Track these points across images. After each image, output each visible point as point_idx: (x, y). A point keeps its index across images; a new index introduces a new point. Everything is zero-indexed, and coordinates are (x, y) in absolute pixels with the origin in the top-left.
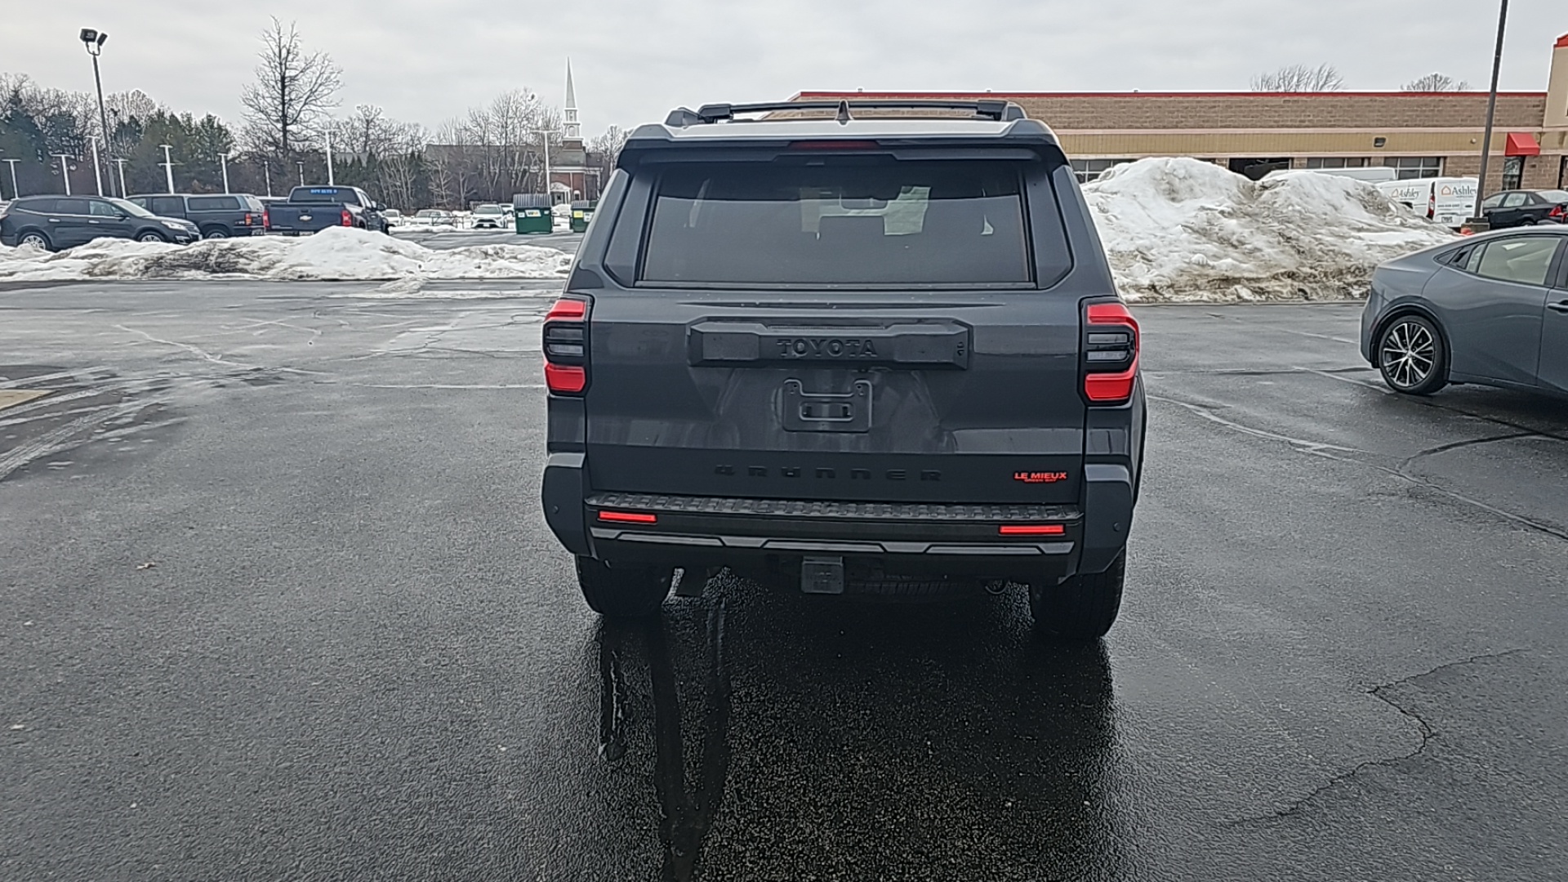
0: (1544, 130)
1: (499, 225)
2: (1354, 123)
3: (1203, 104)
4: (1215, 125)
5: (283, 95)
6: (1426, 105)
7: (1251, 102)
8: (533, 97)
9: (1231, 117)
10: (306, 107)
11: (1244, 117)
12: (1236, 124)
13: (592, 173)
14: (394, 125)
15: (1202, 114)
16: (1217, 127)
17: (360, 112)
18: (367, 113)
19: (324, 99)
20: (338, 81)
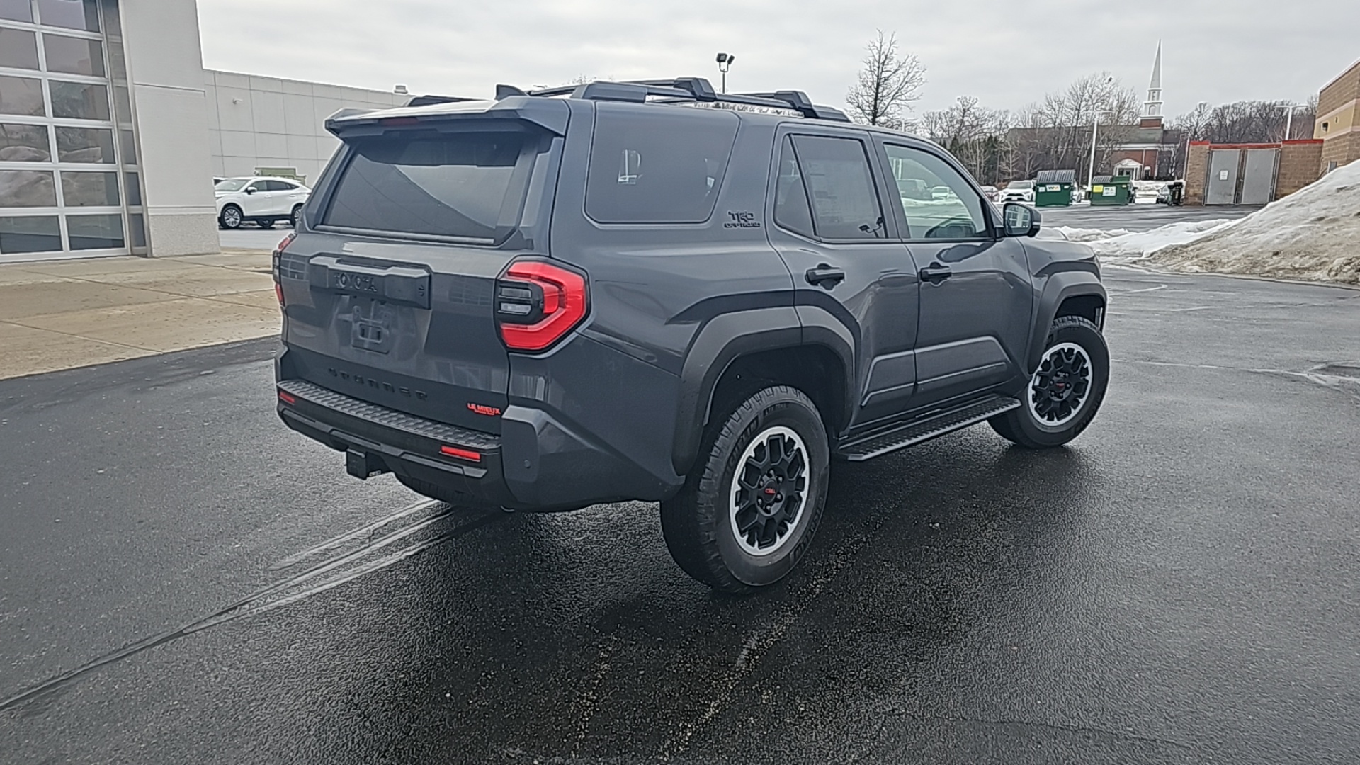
1: (1026, 199)
5: (877, 93)
8: (1110, 80)
10: (893, 101)
13: (1166, 149)
14: (987, 113)
17: (959, 103)
18: (965, 103)
19: (908, 94)
20: (921, 79)
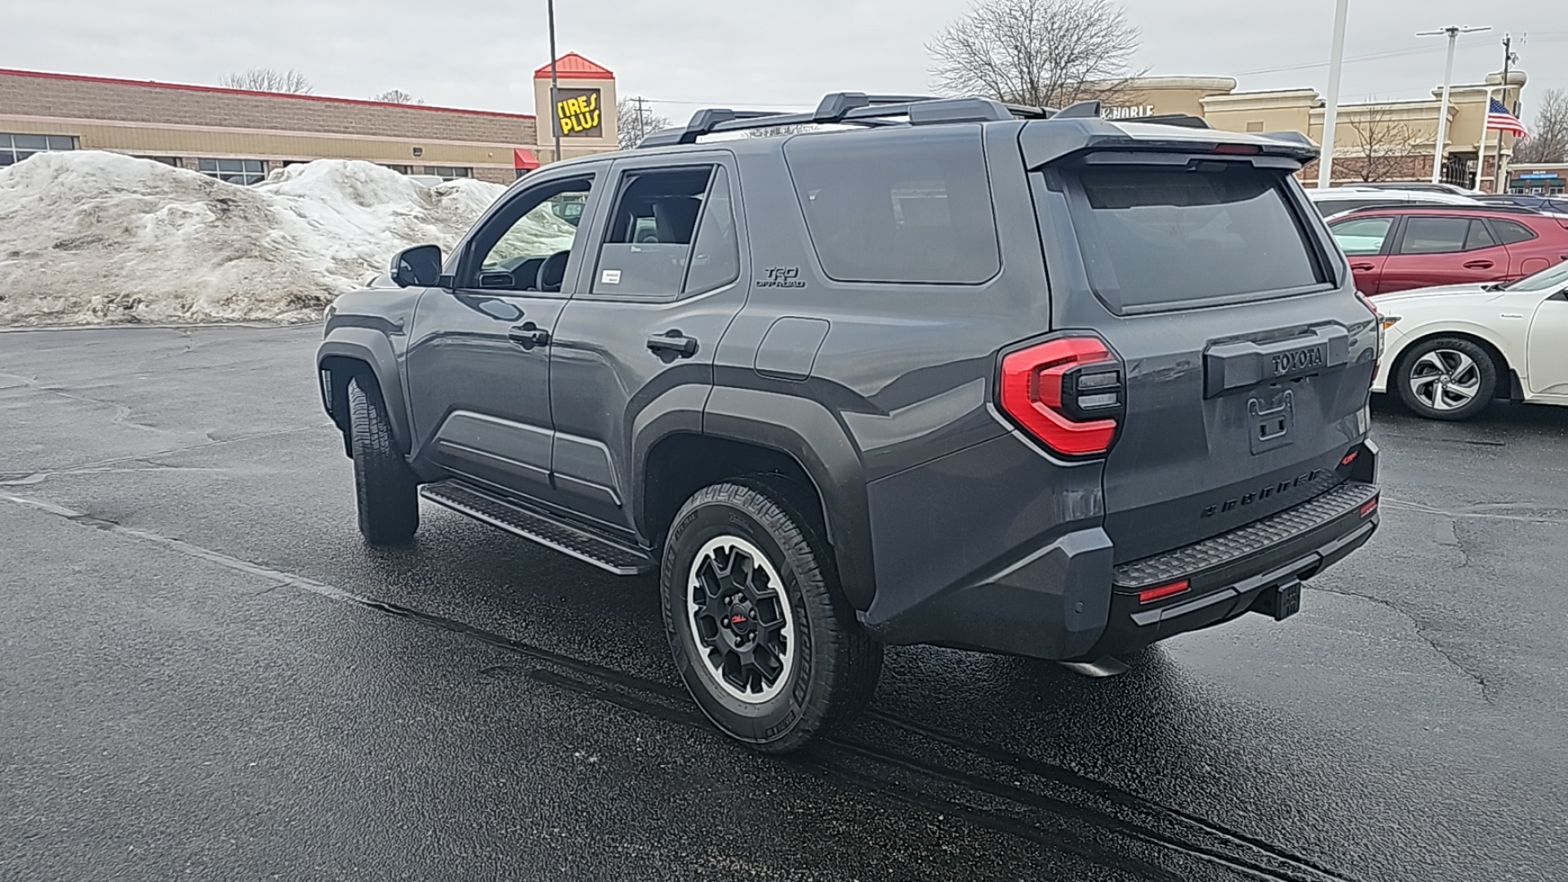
0: (540, 148)
2: (393, 133)
3: (245, 103)
4: (261, 125)
6: (449, 120)
7: (294, 104)
9: (276, 118)
11: (289, 119)
12: (283, 126)
15: (246, 113)
16: (263, 128)
